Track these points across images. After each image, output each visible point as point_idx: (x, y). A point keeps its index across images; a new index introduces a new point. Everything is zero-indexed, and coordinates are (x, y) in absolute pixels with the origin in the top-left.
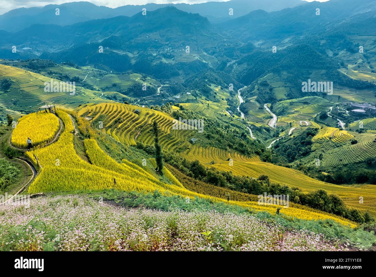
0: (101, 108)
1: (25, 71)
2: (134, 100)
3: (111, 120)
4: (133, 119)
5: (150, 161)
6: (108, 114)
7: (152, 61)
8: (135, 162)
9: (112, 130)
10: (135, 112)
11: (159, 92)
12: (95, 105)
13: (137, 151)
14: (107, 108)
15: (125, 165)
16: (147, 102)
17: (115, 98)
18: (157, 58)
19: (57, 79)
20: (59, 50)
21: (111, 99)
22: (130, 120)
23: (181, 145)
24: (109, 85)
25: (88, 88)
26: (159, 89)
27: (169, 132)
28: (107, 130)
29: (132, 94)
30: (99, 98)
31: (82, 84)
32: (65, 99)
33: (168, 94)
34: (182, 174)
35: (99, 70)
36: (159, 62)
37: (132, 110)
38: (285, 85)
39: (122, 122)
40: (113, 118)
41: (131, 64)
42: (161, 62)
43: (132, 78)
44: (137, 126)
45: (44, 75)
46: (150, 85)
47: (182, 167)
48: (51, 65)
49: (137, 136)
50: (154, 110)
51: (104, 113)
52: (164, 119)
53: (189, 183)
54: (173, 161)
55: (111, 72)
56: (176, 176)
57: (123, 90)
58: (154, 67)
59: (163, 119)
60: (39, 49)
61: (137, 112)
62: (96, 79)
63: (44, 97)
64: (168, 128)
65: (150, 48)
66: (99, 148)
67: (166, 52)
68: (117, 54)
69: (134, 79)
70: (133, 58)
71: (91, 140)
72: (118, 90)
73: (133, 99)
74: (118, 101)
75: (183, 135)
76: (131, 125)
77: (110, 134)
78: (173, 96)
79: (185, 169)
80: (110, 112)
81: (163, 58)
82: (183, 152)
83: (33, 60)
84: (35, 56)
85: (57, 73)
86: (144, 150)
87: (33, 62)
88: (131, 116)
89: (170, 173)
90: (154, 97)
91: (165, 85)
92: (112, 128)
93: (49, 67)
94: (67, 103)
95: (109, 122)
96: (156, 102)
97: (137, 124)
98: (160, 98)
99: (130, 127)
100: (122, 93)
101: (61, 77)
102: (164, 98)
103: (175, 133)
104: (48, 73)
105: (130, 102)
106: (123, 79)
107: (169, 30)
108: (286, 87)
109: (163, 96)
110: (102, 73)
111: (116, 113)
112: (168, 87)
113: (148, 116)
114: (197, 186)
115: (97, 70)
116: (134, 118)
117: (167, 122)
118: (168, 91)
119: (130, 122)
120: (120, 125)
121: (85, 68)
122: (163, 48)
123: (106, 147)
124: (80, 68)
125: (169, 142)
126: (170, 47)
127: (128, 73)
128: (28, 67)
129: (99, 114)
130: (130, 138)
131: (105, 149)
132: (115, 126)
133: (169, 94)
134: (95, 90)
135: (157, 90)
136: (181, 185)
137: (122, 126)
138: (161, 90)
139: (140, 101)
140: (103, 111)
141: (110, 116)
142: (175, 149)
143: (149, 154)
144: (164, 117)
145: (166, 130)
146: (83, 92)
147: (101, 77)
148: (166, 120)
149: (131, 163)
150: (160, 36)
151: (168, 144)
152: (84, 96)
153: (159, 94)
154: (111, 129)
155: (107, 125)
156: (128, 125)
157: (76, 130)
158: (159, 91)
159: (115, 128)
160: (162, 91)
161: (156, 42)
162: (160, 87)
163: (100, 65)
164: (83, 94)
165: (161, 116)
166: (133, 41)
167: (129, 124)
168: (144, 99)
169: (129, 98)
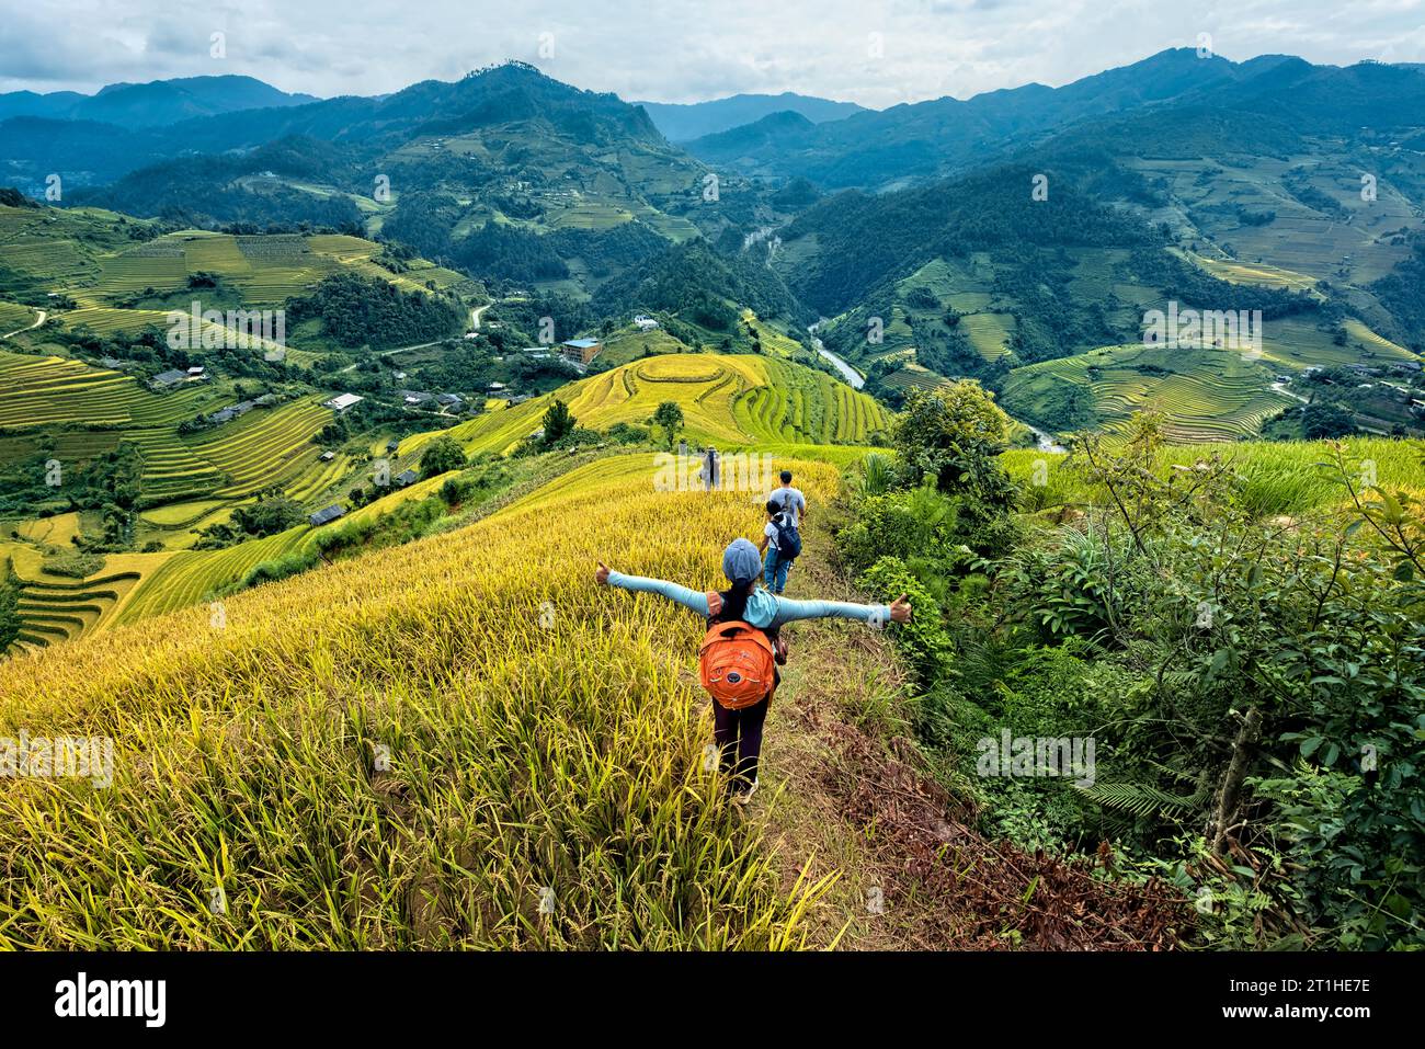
7: (454, 225)
11: (477, 324)
16: (402, 375)
18: (474, 213)
26: (476, 315)
36: (482, 225)
38: (995, 306)
42: (491, 225)
43: (320, 254)
46: (424, 289)
58: (464, 244)
65: (447, 183)
67: (508, 194)
68: (308, 196)
69: (335, 256)
81: (500, 213)
91: (509, 300)
98: (478, 352)
102: (501, 350)
106: (268, 257)
107: (520, 126)
108: (998, 312)
109: (496, 342)
122: (498, 184)
126: (524, 179)
138: (487, 318)
150: (485, 145)
153: (474, 335)
160: (494, 319)
161: (470, 165)
162: (483, 304)
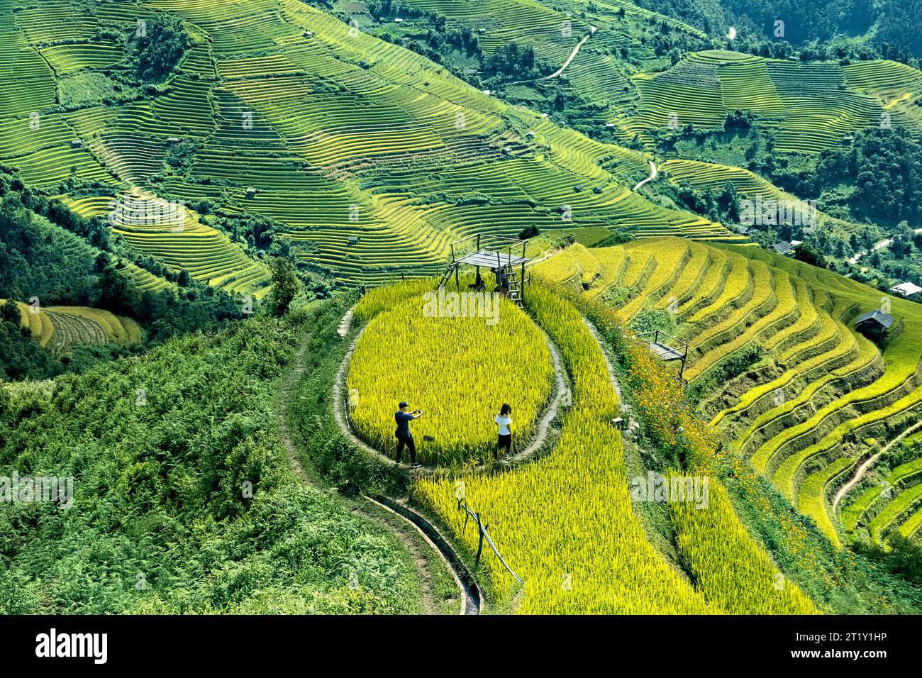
2: (846, 237)
4: (841, 372)
10: (859, 328)
21: (701, 210)
22: (820, 372)
24: (708, 120)
25: (571, 121)
30: (627, 193)
31: (542, 92)
39: (767, 375)
49: (848, 487)
55: (733, 36)
61: (871, 330)
63: (329, 146)
72: (757, 158)
76: (820, 406)
88: (828, 345)
97: (861, 407)
106: (802, 91)
116: (851, 367)
120: (751, 395)
134: (615, 140)
137: (763, 404)
146: (543, 141)
152: (546, 171)
156: (804, 406)
159: (719, 408)
164: (540, 158)
167: (807, 394)
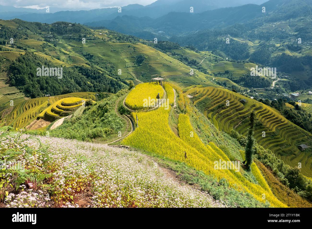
0: (208, 91)
1: (156, 50)
2: (243, 90)
3: (215, 104)
4: (237, 108)
5: (240, 152)
6: (213, 98)
7: (273, 52)
8: (222, 148)
9: (213, 114)
10: (241, 102)
11: (274, 86)
12: (203, 87)
13: (230, 139)
14: (214, 92)
15: (210, 147)
16: (257, 94)
17: (225, 84)
18: (280, 49)
19: (178, 59)
20: (185, 35)
21: (220, 85)
22: (233, 108)
23: (286, 147)
24: (222, 71)
25: (201, 71)
26: (274, 83)
27: (274, 130)
28: (208, 113)
29: (243, 83)
30: (209, 82)
31: (197, 67)
32: (181, 78)
33: (284, 89)
34: (274, 177)
35: (216, 56)
36: (281, 54)
37: (238, 99)
39: (225, 108)
40: (217, 103)
41: (249, 53)
42: (284, 54)
43: (246, 67)
44: (240, 116)
45: (169, 56)
46: (265, 77)
47: (276, 170)
48: (176, 48)
49: (237, 126)
50: (262, 104)
51: (210, 96)
52: (272, 116)
53: (280, 190)
54: (266, 160)
55: (227, 59)
56: (265, 178)
57: (234, 78)
58: (274, 59)
59: (270, 115)
60: (170, 33)
61: (243, 102)
62: (211, 63)
64: (274, 125)
65: (274, 39)
66: (190, 124)
67: (292, 43)
68: (237, 42)
69: (249, 68)
70: (252, 47)
71: (185, 115)
72: (230, 77)
73: (243, 88)
74: (227, 88)
75: (290, 138)
76: (233, 113)
77: (211, 117)
78: (290, 92)
79: (279, 173)
80: (216, 97)
81: (288, 50)
82: (287, 156)
83: (164, 42)
84: (167, 38)
85: (179, 55)
86: (238, 140)
87: (163, 43)
88: (236, 104)
89: (259, 172)
90: (267, 90)
91: (282, 80)
92: (214, 112)
93: (174, 49)
94: (181, 82)
95: (212, 106)
96: (267, 96)
97: (240, 114)
98: (273, 93)
99: (232, 116)
100: (233, 81)
101: (181, 59)
102: (278, 93)
103: (282, 134)
104: (172, 54)
105: (239, 91)
106: (237, 67)
109: (277, 90)
110: (218, 59)
111: (221, 99)
112: (286, 82)
113: (254, 108)
114: (290, 197)
115: (214, 55)
116: (239, 107)
117: (274, 119)
118: (285, 86)
119: (233, 110)
120: (222, 111)
121: (204, 53)
122: (290, 39)
123: (198, 126)
124: (199, 52)
125: (272, 141)
127: (244, 62)
128: (159, 48)
129: (205, 97)
130: (229, 126)
131: (197, 127)
132: (217, 110)
133: (286, 91)
134: (208, 74)
135: (272, 83)
136: (270, 189)
137: (224, 113)
138: (276, 84)
139: (250, 92)
140: (210, 95)
141: (215, 100)
142: (277, 150)
143: (242, 145)
144: (272, 113)
145: (272, 127)
146: (197, 74)
147: (217, 63)
148: (274, 116)
149: (218, 148)
150: (289, 25)
151: (270, 143)
152: (197, 78)
153: (273, 88)
154: (212, 112)
155: (210, 109)
156: (231, 113)
157: (175, 103)
158: (273, 84)
159: (217, 113)
160: (278, 85)
161: (282, 32)
162: (276, 80)
163: (218, 51)
164: (196, 76)
165: (269, 111)
166: (257, 30)
167: (231, 111)
168: (255, 91)
169: (239, 87)
